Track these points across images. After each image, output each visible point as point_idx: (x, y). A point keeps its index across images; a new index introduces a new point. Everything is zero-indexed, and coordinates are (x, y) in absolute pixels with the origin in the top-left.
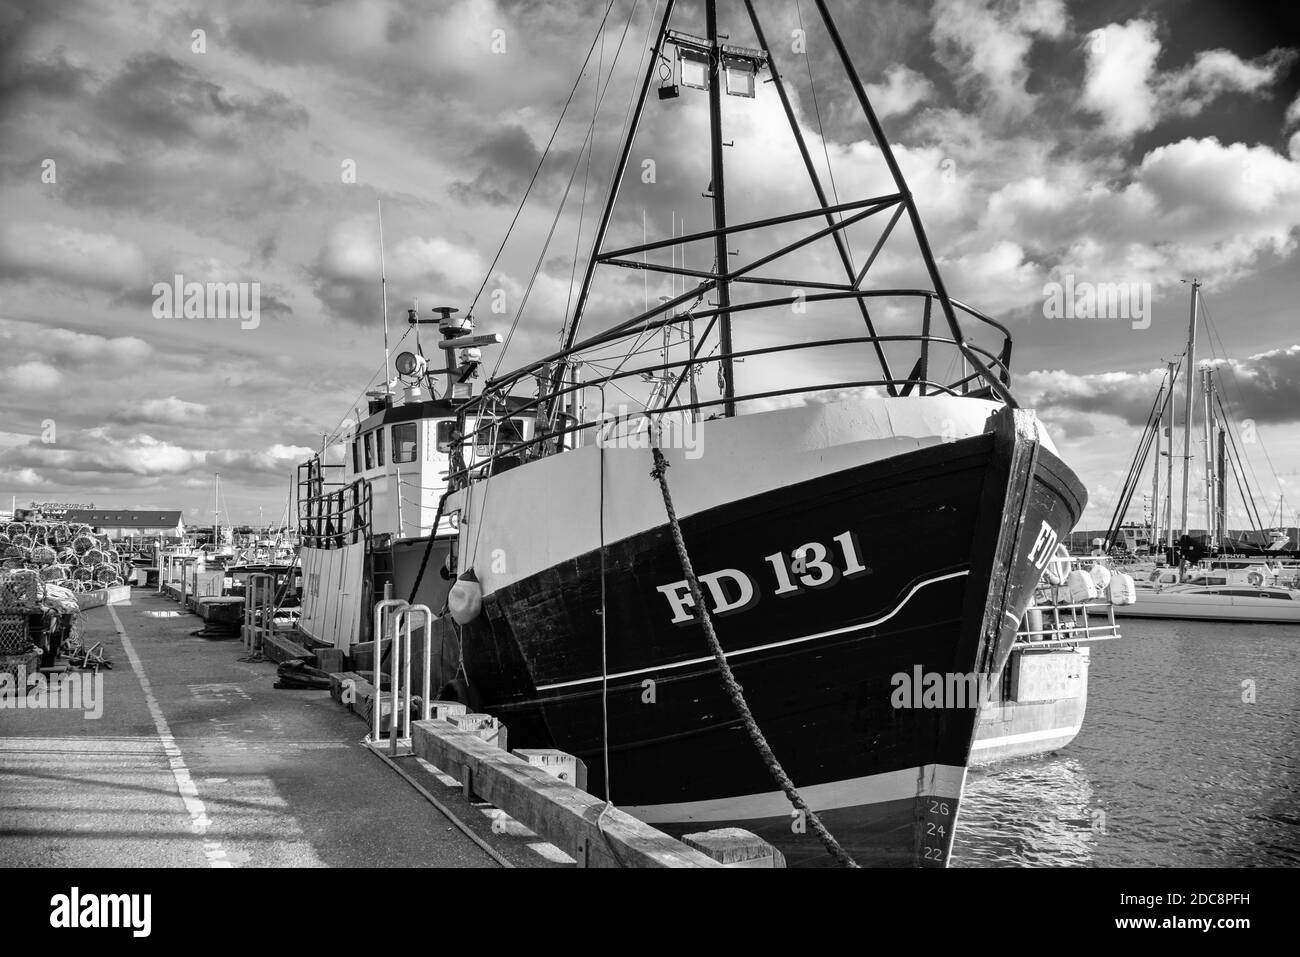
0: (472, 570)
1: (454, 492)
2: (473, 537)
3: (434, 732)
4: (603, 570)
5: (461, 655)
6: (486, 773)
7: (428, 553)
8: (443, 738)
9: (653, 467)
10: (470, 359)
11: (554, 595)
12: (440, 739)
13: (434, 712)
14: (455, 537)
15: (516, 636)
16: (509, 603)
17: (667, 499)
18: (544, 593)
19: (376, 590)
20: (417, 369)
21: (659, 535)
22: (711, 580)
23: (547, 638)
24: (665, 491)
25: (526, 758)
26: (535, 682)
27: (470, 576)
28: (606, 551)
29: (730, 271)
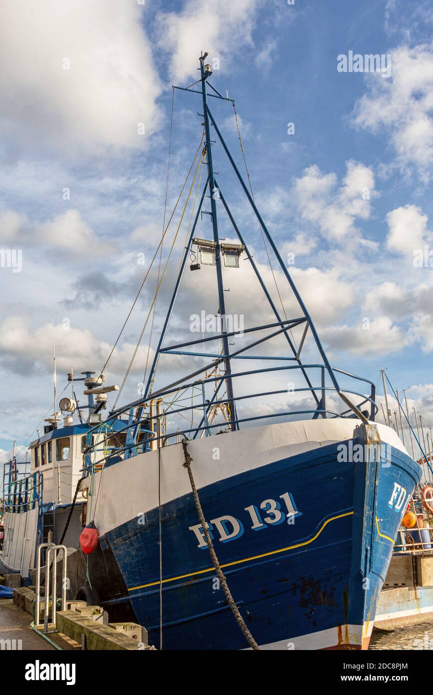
0: (93, 522)
1: (85, 478)
2: (94, 503)
3: (68, 617)
4: (160, 519)
5: (87, 572)
6: (93, 637)
7: (71, 513)
8: (72, 619)
9: (184, 461)
10: (101, 400)
11: (136, 534)
12: (70, 620)
13: (69, 607)
14: (85, 504)
15: (116, 559)
16: (112, 540)
17: (191, 478)
18: (130, 533)
19: (44, 537)
20: (71, 408)
21: (188, 498)
22: (217, 522)
23: (132, 559)
24: (190, 474)
25: (114, 628)
26: (127, 586)
27: (92, 525)
28: (161, 508)
29: (230, 353)
